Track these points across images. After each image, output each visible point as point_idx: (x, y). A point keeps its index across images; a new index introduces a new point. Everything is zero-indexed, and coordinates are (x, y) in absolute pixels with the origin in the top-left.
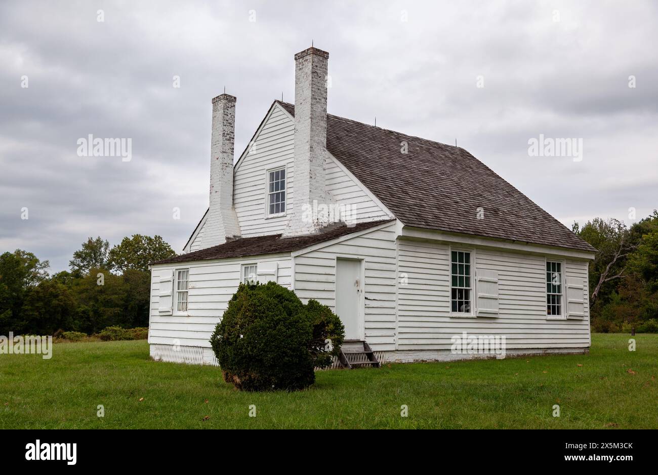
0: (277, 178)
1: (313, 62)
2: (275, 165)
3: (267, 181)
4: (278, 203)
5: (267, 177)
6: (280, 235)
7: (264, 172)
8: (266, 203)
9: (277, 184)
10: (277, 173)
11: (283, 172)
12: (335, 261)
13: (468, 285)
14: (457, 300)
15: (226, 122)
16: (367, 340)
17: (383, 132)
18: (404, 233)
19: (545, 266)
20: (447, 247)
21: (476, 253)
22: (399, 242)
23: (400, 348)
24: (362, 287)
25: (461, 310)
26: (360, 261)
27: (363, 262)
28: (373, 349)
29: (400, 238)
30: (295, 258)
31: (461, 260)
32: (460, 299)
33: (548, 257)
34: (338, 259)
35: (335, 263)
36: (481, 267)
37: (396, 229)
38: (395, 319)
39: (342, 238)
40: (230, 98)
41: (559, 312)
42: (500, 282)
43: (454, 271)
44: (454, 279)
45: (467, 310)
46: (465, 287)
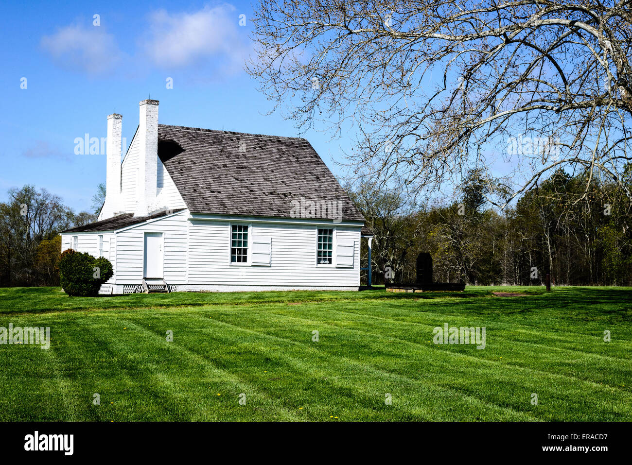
1: (148, 109)
13: (245, 245)
14: (236, 255)
15: (115, 134)
16: (165, 278)
17: (227, 136)
18: (191, 217)
19: (316, 232)
20: (228, 223)
21: (252, 226)
22: (190, 222)
23: (190, 283)
24: (162, 248)
25: (239, 260)
26: (162, 233)
27: (163, 234)
28: (169, 283)
29: (190, 220)
30: (117, 233)
31: (240, 229)
32: (239, 254)
33: (318, 226)
34: (145, 233)
35: (143, 235)
36: (256, 236)
37: (187, 214)
38: (187, 266)
39: (148, 221)
40: (117, 116)
41: (330, 262)
42: (273, 243)
43: (234, 237)
44: (234, 242)
45: (245, 261)
46: (242, 247)
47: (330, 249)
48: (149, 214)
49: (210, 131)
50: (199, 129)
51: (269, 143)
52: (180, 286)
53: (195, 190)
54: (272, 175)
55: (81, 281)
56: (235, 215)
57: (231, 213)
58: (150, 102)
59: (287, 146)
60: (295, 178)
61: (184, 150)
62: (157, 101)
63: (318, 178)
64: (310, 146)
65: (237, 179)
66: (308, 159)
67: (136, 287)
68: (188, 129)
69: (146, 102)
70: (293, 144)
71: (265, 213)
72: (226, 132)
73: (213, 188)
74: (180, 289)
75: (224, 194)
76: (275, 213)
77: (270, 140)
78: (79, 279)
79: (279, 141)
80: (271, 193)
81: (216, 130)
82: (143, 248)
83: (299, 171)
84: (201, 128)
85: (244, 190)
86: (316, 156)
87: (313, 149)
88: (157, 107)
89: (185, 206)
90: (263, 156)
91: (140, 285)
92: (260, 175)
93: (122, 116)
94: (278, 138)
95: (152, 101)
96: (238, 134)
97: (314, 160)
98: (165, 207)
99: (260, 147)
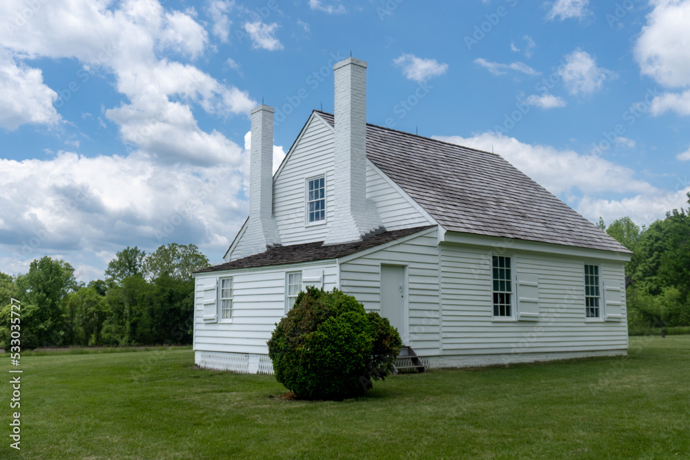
0: (316, 187)
1: (352, 72)
2: (314, 173)
3: (306, 190)
4: (317, 210)
5: (306, 185)
6: (322, 242)
7: (303, 180)
8: (306, 211)
9: (316, 192)
10: (317, 181)
11: (322, 180)
12: (380, 268)
19: (583, 267)
20: (488, 252)
21: (518, 257)
22: (441, 248)
23: (444, 353)
24: (406, 293)
25: (502, 314)
26: (404, 267)
27: (407, 268)
28: (418, 354)
29: (442, 244)
30: (341, 265)
31: (502, 264)
32: (502, 304)
33: (585, 260)
34: (383, 265)
36: (521, 271)
37: (438, 235)
39: (387, 244)
41: (597, 315)
42: (540, 286)
43: (495, 275)
44: (495, 283)
45: (508, 314)
46: (506, 292)
47: (597, 294)
48: (362, 237)
52: (431, 358)
74: (431, 364)
89: (435, 223)
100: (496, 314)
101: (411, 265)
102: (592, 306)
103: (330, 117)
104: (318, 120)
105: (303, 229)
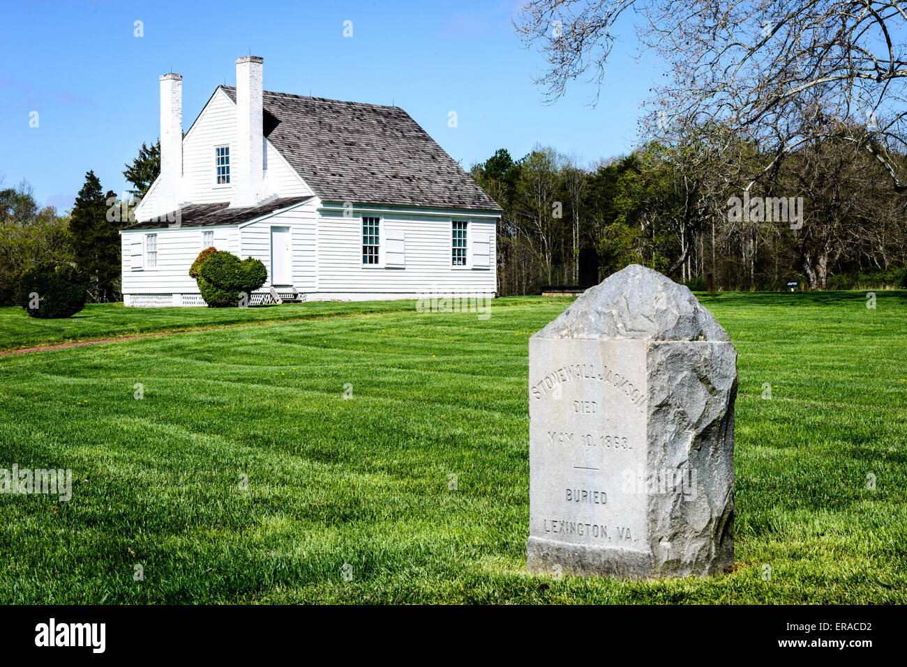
0: (223, 154)
1: (251, 68)
2: (222, 143)
3: (214, 156)
4: (224, 175)
5: (214, 152)
6: (228, 204)
7: (211, 147)
8: (214, 174)
9: (223, 158)
10: (223, 149)
11: (227, 149)
12: (270, 229)
13: (377, 242)
14: (368, 255)
15: (174, 100)
16: (295, 285)
17: (317, 103)
18: (321, 206)
19: (450, 224)
20: (358, 214)
21: (385, 218)
22: (318, 213)
23: (321, 290)
24: (290, 247)
25: (371, 262)
26: (288, 228)
27: (290, 229)
28: (299, 290)
29: (319, 210)
30: (241, 228)
31: (371, 223)
32: (370, 254)
33: (453, 217)
34: (272, 227)
35: (269, 230)
36: (388, 229)
37: (317, 203)
38: (316, 269)
39: (275, 212)
40: (177, 77)
41: (464, 263)
42: (406, 240)
43: (365, 232)
44: (365, 238)
45: (376, 262)
46: (374, 245)
47: (464, 246)
48: (259, 203)
49: (296, 97)
50: (285, 95)
51: (364, 112)
52: (310, 294)
53: (315, 173)
54: (386, 154)
55: (235, 287)
56: (369, 205)
57: (365, 202)
58: (255, 59)
59: (385, 117)
60: (410, 158)
61: (281, 122)
62: (261, 58)
63: (433, 158)
64: (408, 117)
65: (352, 159)
66: (413, 133)
67: (263, 296)
68: (273, 94)
69: (249, 59)
70: (390, 114)
71: (399, 202)
72: (315, 99)
73: (332, 170)
74: (309, 298)
75: (347, 179)
76: (409, 201)
77: (365, 109)
78: (232, 285)
79: (374, 110)
80: (394, 177)
81: (304, 95)
82: (269, 247)
83: (411, 148)
84: (286, 93)
85: (365, 173)
86: (420, 130)
87: (413, 121)
88: (261, 65)
89: (314, 194)
90: (366, 129)
91: (267, 294)
92: (373, 153)
93: (181, 77)
94: (371, 106)
95: (256, 58)
96: (328, 101)
97: (420, 134)
98: (275, 195)
99: (358, 118)
100: (365, 261)
101: (293, 226)
102: (459, 255)
103: (231, 92)
104: (221, 94)
105: (211, 190)
